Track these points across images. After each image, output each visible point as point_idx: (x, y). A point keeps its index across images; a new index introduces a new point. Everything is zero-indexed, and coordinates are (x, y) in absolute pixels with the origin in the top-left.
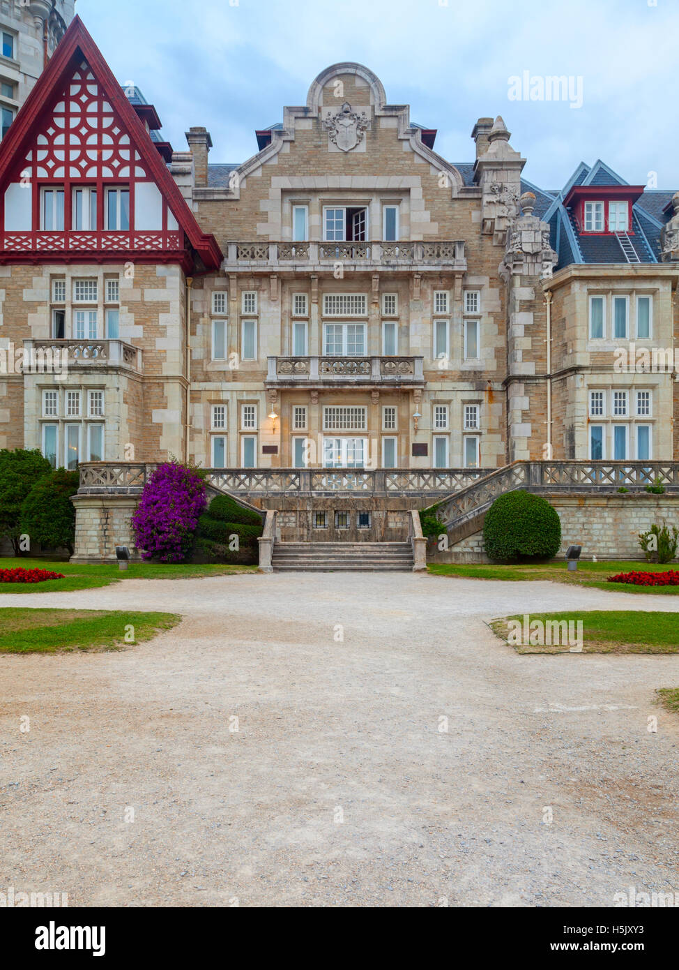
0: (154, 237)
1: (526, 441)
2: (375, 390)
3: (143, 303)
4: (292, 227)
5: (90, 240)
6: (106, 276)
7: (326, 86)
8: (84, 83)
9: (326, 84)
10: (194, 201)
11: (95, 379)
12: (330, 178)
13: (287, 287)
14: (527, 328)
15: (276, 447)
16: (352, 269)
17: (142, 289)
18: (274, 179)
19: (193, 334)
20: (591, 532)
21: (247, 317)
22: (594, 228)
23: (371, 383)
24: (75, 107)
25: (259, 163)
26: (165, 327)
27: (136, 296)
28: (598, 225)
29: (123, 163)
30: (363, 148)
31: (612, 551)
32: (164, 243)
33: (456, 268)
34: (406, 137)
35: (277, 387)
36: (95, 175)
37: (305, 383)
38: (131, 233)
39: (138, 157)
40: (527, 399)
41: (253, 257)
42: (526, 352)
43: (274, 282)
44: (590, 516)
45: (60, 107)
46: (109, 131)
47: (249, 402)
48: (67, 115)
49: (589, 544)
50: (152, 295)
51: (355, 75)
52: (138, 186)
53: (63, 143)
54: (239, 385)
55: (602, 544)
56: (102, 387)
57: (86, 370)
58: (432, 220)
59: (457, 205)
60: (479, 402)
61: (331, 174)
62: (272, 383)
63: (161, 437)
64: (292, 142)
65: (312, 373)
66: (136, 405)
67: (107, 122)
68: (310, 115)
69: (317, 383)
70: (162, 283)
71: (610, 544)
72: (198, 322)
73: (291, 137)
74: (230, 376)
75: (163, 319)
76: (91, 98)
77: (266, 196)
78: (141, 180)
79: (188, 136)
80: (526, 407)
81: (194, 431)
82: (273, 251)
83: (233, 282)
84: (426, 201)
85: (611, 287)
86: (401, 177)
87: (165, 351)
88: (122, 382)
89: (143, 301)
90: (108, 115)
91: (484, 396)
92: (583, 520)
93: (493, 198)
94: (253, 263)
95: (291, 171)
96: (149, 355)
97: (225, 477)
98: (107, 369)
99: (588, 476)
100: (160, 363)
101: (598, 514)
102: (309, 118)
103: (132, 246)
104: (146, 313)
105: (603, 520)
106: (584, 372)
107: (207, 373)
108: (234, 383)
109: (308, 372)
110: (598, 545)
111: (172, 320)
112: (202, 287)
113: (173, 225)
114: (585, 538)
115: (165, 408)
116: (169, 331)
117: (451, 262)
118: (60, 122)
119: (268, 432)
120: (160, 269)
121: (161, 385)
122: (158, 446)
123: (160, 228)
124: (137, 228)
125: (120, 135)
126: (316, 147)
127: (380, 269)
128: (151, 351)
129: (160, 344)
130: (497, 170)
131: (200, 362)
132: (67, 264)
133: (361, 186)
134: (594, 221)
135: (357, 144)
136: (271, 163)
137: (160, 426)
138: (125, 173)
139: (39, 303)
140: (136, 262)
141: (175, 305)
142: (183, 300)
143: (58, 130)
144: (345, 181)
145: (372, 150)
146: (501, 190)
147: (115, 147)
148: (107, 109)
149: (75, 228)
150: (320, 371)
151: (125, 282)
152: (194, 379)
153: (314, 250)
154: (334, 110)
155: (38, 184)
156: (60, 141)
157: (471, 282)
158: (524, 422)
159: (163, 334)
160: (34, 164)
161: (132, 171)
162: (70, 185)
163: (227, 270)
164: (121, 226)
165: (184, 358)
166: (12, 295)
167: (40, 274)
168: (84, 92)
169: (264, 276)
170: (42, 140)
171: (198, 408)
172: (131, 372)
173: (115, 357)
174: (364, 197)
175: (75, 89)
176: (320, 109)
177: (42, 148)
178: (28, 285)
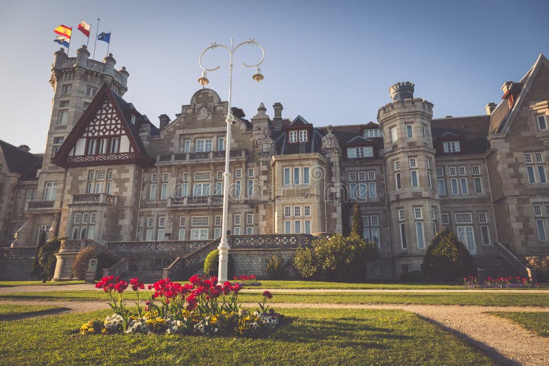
0: (126, 155)
1: (264, 229)
2: (209, 209)
3: (120, 179)
4: (184, 148)
5: (103, 157)
6: (108, 170)
7: (198, 97)
8: (108, 104)
11: (93, 208)
13: (180, 170)
14: (265, 182)
15: (170, 234)
16: (202, 162)
17: (120, 175)
18: (177, 131)
19: (143, 189)
20: (252, 266)
21: (164, 183)
22: (294, 141)
23: (206, 206)
24: (104, 112)
25: (171, 126)
27: (118, 177)
28: (295, 140)
29: (118, 129)
30: (210, 118)
31: (261, 274)
32: (129, 157)
33: (241, 160)
35: (171, 209)
36: (108, 134)
37: (181, 207)
38: (118, 154)
39: (123, 127)
40: (265, 211)
41: (166, 160)
42: (264, 191)
43: (173, 169)
44: (252, 259)
45: (99, 112)
47: (162, 215)
48: (101, 114)
49: (251, 272)
50: (124, 176)
51: (208, 93)
54: (158, 209)
56: (96, 211)
57: (90, 205)
58: (235, 142)
59: (244, 136)
60: (252, 212)
61: (197, 128)
62: (169, 208)
63: (121, 231)
65: (184, 203)
66: (112, 218)
68: (191, 108)
69: (185, 207)
70: (127, 171)
71: (260, 272)
72: (145, 185)
73: (184, 116)
74: (155, 206)
75: (127, 185)
76: (110, 108)
77: (174, 137)
78: (123, 135)
79: (159, 117)
80: (264, 214)
81: (139, 228)
82: (173, 157)
83: (159, 170)
84: (232, 135)
85: (291, 164)
86: (223, 127)
87: (126, 197)
88: (105, 209)
90: (115, 113)
91: (254, 210)
92: (249, 261)
93: (257, 133)
94: (166, 162)
95: (183, 127)
96: (120, 199)
97: (124, 245)
98: (97, 205)
99: (252, 241)
100: (124, 202)
101: (255, 258)
103: (118, 158)
104: (121, 183)
105: (257, 261)
106: (281, 198)
107: (146, 205)
108: (156, 208)
109: (182, 203)
110: (255, 272)
111: (130, 186)
112: (148, 172)
113: (132, 150)
114: (250, 269)
115: (124, 219)
116: (128, 189)
117: (240, 158)
118: (98, 117)
119: (167, 228)
120: (128, 167)
121: (123, 210)
122: (120, 234)
123: (128, 151)
124: (121, 151)
125: (118, 120)
126: (193, 118)
127: (212, 162)
128: (121, 197)
129: (125, 194)
130: (258, 122)
131: (144, 201)
132: (95, 166)
133: (208, 131)
134: (293, 139)
135: (207, 117)
136: (177, 125)
137: (121, 226)
138: (118, 133)
139: (84, 181)
140: (118, 164)
141: (131, 180)
142: (138, 177)
143: (98, 120)
144: (203, 130)
145: (213, 118)
146: (259, 129)
147: (116, 124)
148: (114, 111)
149: (100, 153)
150: (188, 202)
151: (115, 172)
152: (142, 207)
153: (188, 156)
154: (200, 105)
155: (88, 139)
156: (98, 123)
157: (250, 164)
158: (263, 220)
159: (126, 191)
160: (88, 132)
161: (121, 132)
162: (99, 139)
163: (156, 165)
164: (116, 151)
165: (137, 200)
166: (75, 179)
167: (85, 170)
168: (108, 106)
169: (169, 167)
170: (92, 123)
171: (142, 219)
172: (110, 205)
173: (101, 199)
174: (211, 135)
175: (105, 106)
176: (195, 105)
177: (92, 126)
178: (81, 174)
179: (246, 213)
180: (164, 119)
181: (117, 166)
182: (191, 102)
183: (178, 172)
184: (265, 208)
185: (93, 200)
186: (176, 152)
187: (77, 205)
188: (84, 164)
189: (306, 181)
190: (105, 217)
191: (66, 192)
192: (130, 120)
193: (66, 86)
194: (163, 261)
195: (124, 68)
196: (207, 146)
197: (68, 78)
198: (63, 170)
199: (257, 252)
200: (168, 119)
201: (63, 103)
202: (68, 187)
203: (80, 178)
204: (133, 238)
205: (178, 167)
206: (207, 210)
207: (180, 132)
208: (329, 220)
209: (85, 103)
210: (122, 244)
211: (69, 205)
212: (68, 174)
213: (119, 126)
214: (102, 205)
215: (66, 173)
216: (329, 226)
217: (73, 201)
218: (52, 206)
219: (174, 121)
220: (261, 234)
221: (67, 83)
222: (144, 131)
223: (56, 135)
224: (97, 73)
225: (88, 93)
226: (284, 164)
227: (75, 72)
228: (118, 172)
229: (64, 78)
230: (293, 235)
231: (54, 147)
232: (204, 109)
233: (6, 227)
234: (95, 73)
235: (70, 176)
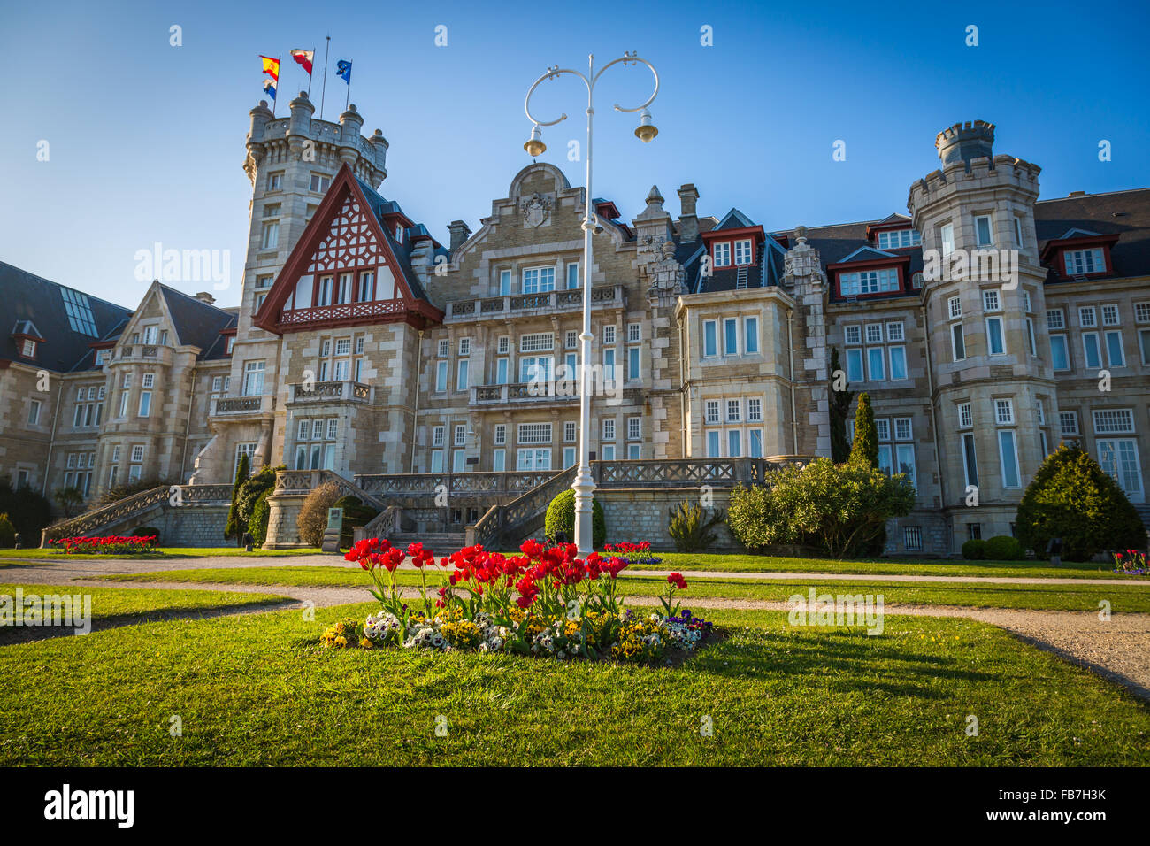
0: (387, 304)
1: (664, 447)
2: (553, 409)
3: (379, 352)
4: (499, 286)
5: (346, 310)
6: (356, 335)
7: (524, 182)
8: (351, 204)
9: (523, 179)
10: (429, 275)
11: (331, 410)
12: (524, 248)
13: (493, 331)
14: (664, 350)
15: (477, 459)
16: (534, 314)
17: (379, 344)
18: (484, 253)
19: (422, 372)
20: (642, 523)
21: (461, 357)
22: (723, 264)
23: (546, 404)
24: (345, 221)
25: (473, 243)
26: (392, 369)
27: (374, 348)
28: (726, 262)
29: (372, 254)
30: (549, 223)
31: (659, 541)
32: (394, 308)
33: (614, 307)
35: (477, 410)
36: (354, 265)
37: (496, 405)
38: (374, 303)
39: (382, 249)
40: (664, 410)
41: (464, 312)
42: (663, 371)
43: (479, 329)
44: (640, 509)
45: (336, 223)
46: (364, 234)
47: (461, 423)
48: (339, 227)
49: (639, 534)
50: (386, 346)
51: (543, 171)
52: (380, 268)
53: (336, 246)
54: (452, 410)
55: (651, 535)
56: (336, 416)
57: (326, 404)
58: (601, 271)
59: (620, 256)
60: (639, 415)
61: (525, 245)
62: (472, 407)
63: (383, 453)
64: (497, 224)
65: (502, 397)
66: (366, 429)
67: (364, 228)
68: (510, 204)
69: (504, 405)
70: (392, 337)
71: (657, 535)
72: (426, 363)
73: (497, 222)
74: (446, 404)
75: (391, 363)
76: (355, 213)
77: (478, 266)
78: (381, 264)
79: (449, 227)
80: (664, 417)
81: (418, 448)
82: (478, 305)
83: (451, 332)
85: (719, 311)
86: (576, 241)
87: (391, 387)
88: (353, 412)
89: (378, 351)
90: (365, 223)
91: (643, 410)
92: (634, 513)
93: (645, 249)
94: (464, 316)
95: (497, 245)
96: (380, 390)
97: (391, 481)
98: (338, 403)
99: (641, 473)
100: (387, 396)
101: (647, 508)
102: (510, 206)
103: (373, 312)
104: (380, 360)
105: (651, 513)
106: (698, 384)
107: (430, 402)
108: (449, 409)
109: (499, 397)
110: (647, 535)
111: (397, 364)
112: (430, 337)
113: (400, 296)
114: (637, 529)
115: (388, 430)
116: (395, 371)
117: (611, 302)
118: (334, 232)
119: (471, 447)
120: (392, 327)
121: (387, 413)
122: (382, 460)
123: (392, 298)
124: (378, 299)
125: (371, 236)
126: (515, 226)
127: (555, 312)
128: (381, 388)
129: (388, 382)
130: (647, 227)
131: (425, 394)
132: (333, 328)
133: (546, 251)
134: (723, 259)
135: (544, 221)
136: (483, 241)
137: (383, 444)
138: (372, 261)
139: (313, 358)
140: (376, 323)
141: (400, 353)
142: (412, 348)
143: (333, 237)
144: (535, 249)
145: (556, 223)
146: (650, 242)
147: (368, 244)
148: (364, 219)
149: (340, 303)
150: (510, 396)
151: (368, 338)
152: (421, 407)
153: (507, 303)
154: (528, 198)
155: (318, 275)
156: (334, 244)
157: (632, 316)
158: (662, 429)
159: (390, 374)
160: (317, 262)
161: (377, 260)
162: (338, 274)
163: (445, 323)
164: (369, 299)
165: (412, 391)
166: (297, 353)
167: (315, 337)
168: (351, 209)
169: (472, 325)
170: (323, 245)
171: (423, 429)
172: (361, 403)
173: (346, 393)
174: (551, 258)
175: (345, 209)
176: (518, 199)
177: (323, 250)
178: (307, 345)
179: (626, 416)
180: (459, 229)
181: (372, 327)
182: (511, 192)
183: (489, 336)
184: (664, 404)
185: (331, 394)
186: (484, 296)
187: (300, 404)
188: (314, 326)
189: (751, 347)
190: (353, 426)
191: (281, 379)
192: (394, 234)
193: (273, 176)
194: (464, 512)
195: (379, 132)
196: (544, 280)
197: (276, 159)
198: (275, 337)
199: (651, 496)
200: (467, 230)
201: (271, 208)
202: (285, 371)
203: (306, 353)
204: (407, 468)
205: (489, 326)
206: (549, 411)
207: (491, 254)
208: (802, 430)
209: (310, 206)
210: (387, 478)
211: (288, 405)
212: (284, 346)
213: (373, 249)
214: (348, 403)
215: (279, 344)
216: (801, 439)
217: (296, 396)
218: (257, 407)
219: (478, 234)
220: (657, 458)
221: (276, 168)
222: (420, 256)
223: (261, 272)
224: (330, 146)
225: (314, 187)
226: (703, 312)
227: (288, 146)
228: (375, 339)
229: (269, 160)
230: (725, 461)
231: (256, 293)
232: (536, 205)
233: (179, 448)
234: (325, 146)
235: (288, 348)
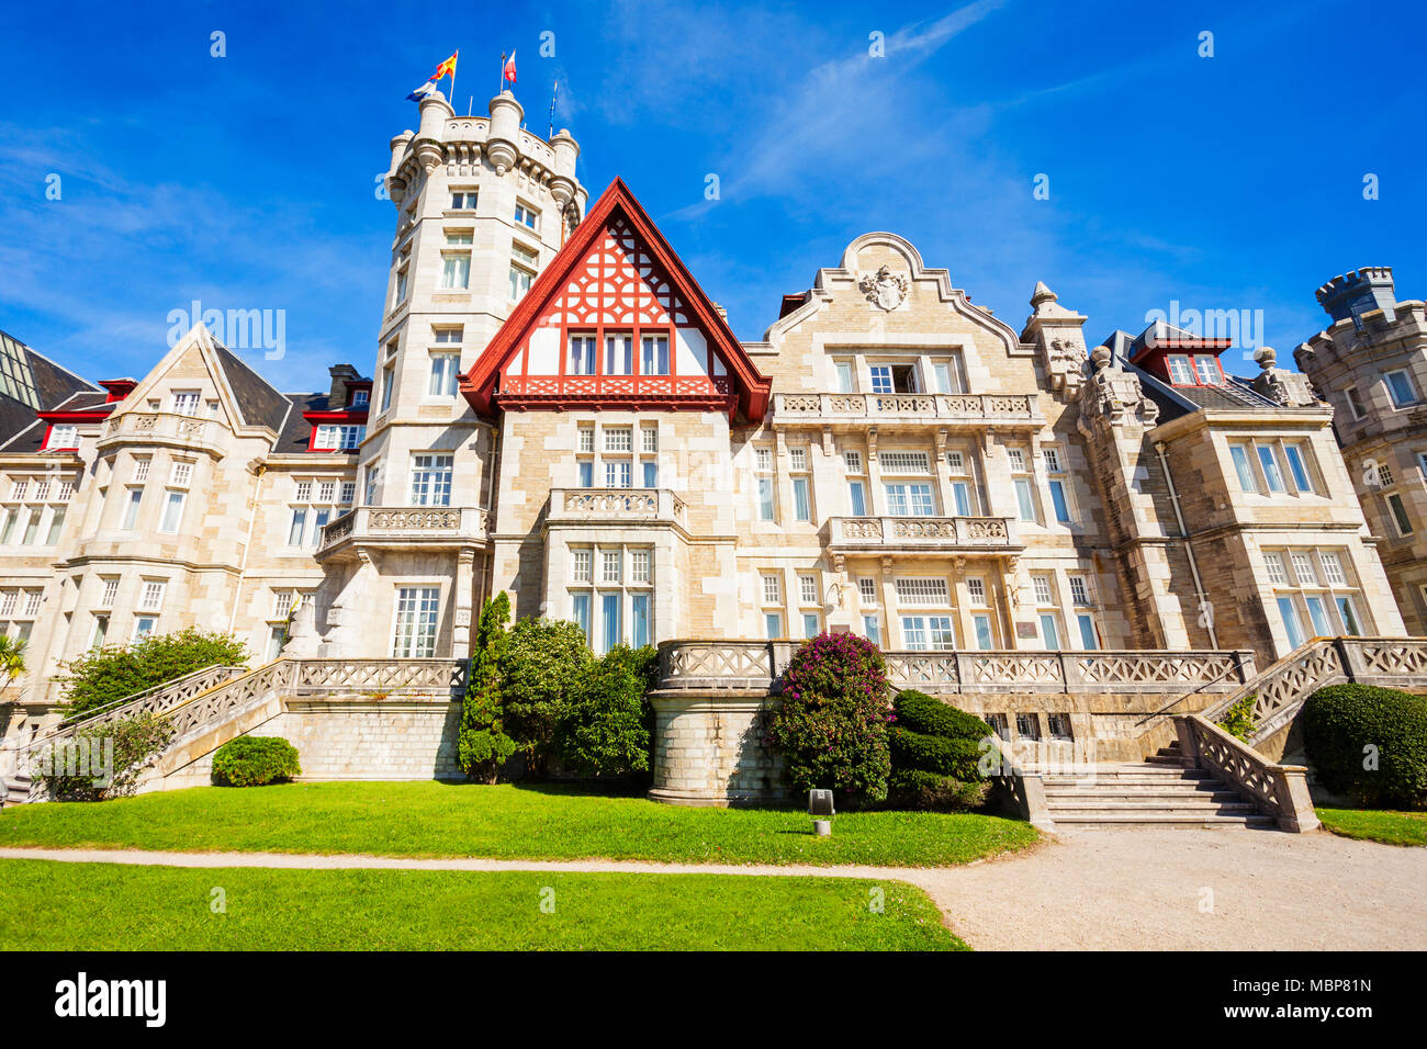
0: (699, 382)
4: (835, 382)
5: (625, 385)
6: (643, 424)
11: (641, 536)
12: (875, 335)
13: (839, 442)
14: (1143, 483)
15: (848, 627)
16: (917, 422)
17: (686, 438)
21: (795, 474)
22: (1183, 381)
23: (956, 549)
24: (609, 259)
25: (798, 320)
26: (713, 479)
30: (907, 307)
32: (710, 389)
34: (951, 298)
36: (632, 321)
37: (878, 548)
38: (676, 378)
39: (678, 304)
40: (1165, 566)
41: (803, 408)
43: (828, 436)
45: (594, 259)
46: (646, 280)
47: (807, 571)
48: (601, 266)
50: (699, 444)
51: (887, 244)
52: (679, 331)
53: (596, 291)
54: (794, 551)
56: (649, 546)
57: (630, 525)
58: (992, 376)
59: (1013, 361)
60: (1084, 571)
61: (875, 331)
62: (836, 547)
63: (714, 612)
64: (830, 301)
66: (684, 571)
68: (849, 277)
70: (710, 430)
73: (830, 297)
74: (784, 540)
75: (711, 470)
77: (808, 350)
78: (682, 326)
80: (1167, 575)
82: (825, 402)
83: (781, 436)
84: (983, 357)
86: (949, 334)
87: (716, 508)
88: (674, 541)
89: (687, 451)
91: (1092, 565)
94: (803, 415)
95: (833, 326)
96: (695, 511)
98: (656, 524)
100: (711, 521)
102: (847, 280)
103: (674, 391)
104: (691, 465)
106: (1252, 530)
107: (755, 537)
108: (787, 548)
109: (881, 536)
111: (721, 472)
112: (743, 441)
113: (721, 370)
115: (718, 575)
117: (1027, 416)
118: (593, 272)
120: (705, 417)
121: (712, 547)
122: (712, 624)
123: (706, 373)
124: (679, 372)
125: (658, 284)
126: (856, 305)
127: (946, 422)
128: (697, 507)
130: (1058, 327)
132: (599, 410)
133: (908, 343)
134: (1181, 374)
135: (900, 304)
136: (811, 319)
137: (712, 598)
138: (664, 319)
139: (565, 452)
140: (678, 408)
143: (591, 280)
148: (642, 260)
149: (605, 373)
151: (670, 429)
155: (567, 330)
156: (593, 289)
158: (1167, 592)
160: (565, 309)
161: (672, 317)
163: (771, 420)
166: (533, 443)
167: (566, 421)
168: (621, 244)
169: (814, 429)
170: (574, 288)
171: (747, 578)
172: (681, 529)
173: (666, 509)
174: (914, 354)
175: (610, 243)
176: (856, 273)
177: (573, 295)
178: (553, 432)
181: (675, 414)
185: (635, 510)
188: (565, 403)
203: (550, 443)
206: (951, 559)
209: (515, 241)
212: (507, 430)
213: (665, 302)
218: (452, 526)
221: (458, 182)
223: (441, 320)
225: (518, 219)
228: (678, 431)
229: (451, 169)
231: (432, 351)
232: (888, 283)
233: (229, 590)
234: (537, 169)
235: (515, 434)
